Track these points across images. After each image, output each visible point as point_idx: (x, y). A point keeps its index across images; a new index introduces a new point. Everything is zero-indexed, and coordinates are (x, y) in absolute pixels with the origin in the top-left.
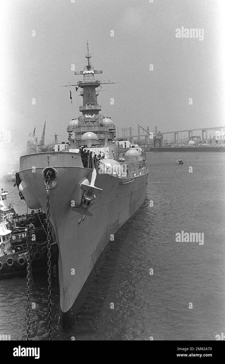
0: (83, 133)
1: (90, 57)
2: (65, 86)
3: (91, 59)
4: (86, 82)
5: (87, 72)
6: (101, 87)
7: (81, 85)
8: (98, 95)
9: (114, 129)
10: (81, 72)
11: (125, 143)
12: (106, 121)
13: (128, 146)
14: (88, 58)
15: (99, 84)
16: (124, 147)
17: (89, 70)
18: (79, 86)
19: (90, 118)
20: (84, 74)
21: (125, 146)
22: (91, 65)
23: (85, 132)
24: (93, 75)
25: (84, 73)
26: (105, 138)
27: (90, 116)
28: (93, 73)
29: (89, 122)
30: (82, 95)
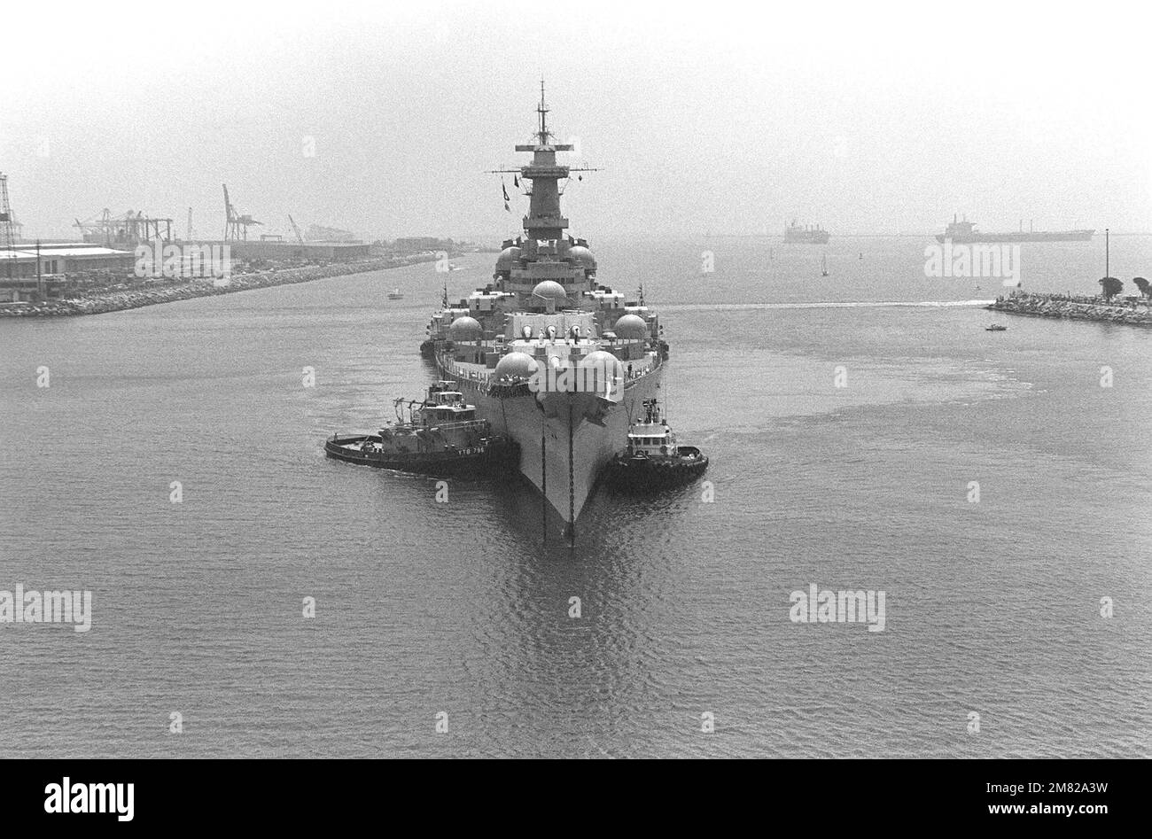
0: (536, 281)
4: (540, 170)
7: (528, 175)
13: (621, 305)
19: (548, 247)
23: (540, 280)
27: (548, 244)
29: (545, 255)
30: (528, 194)
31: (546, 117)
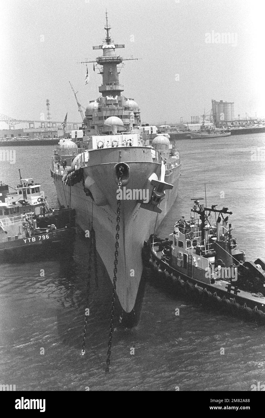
0: (106, 118)
1: (109, 29)
2: (82, 63)
3: (110, 31)
4: (107, 59)
5: (107, 46)
6: (123, 63)
7: (100, 62)
8: (120, 73)
9: (139, 113)
10: (100, 46)
11: (152, 128)
12: (130, 103)
13: (155, 132)
14: (107, 29)
15: (121, 60)
16: (150, 133)
17: (108, 44)
18: (98, 63)
19: (112, 100)
20: (103, 49)
21: (152, 132)
22: (111, 38)
23: (108, 117)
24: (114, 50)
25: (103, 47)
26: (130, 124)
27: (112, 98)
28: (114, 47)
29: (111, 104)
30: (101, 73)
31: (109, 32)
